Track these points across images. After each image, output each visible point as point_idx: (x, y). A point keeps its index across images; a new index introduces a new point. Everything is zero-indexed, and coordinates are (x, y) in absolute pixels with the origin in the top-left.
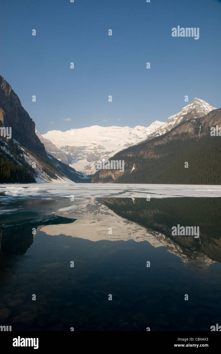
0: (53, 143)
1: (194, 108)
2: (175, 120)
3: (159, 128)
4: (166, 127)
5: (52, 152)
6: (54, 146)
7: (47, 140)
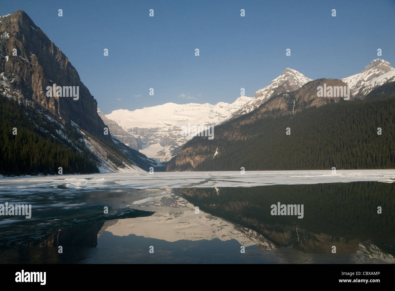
0: (120, 125)
1: (286, 79)
2: (264, 95)
3: (245, 105)
4: (254, 103)
5: (118, 136)
6: (120, 128)
7: (112, 121)
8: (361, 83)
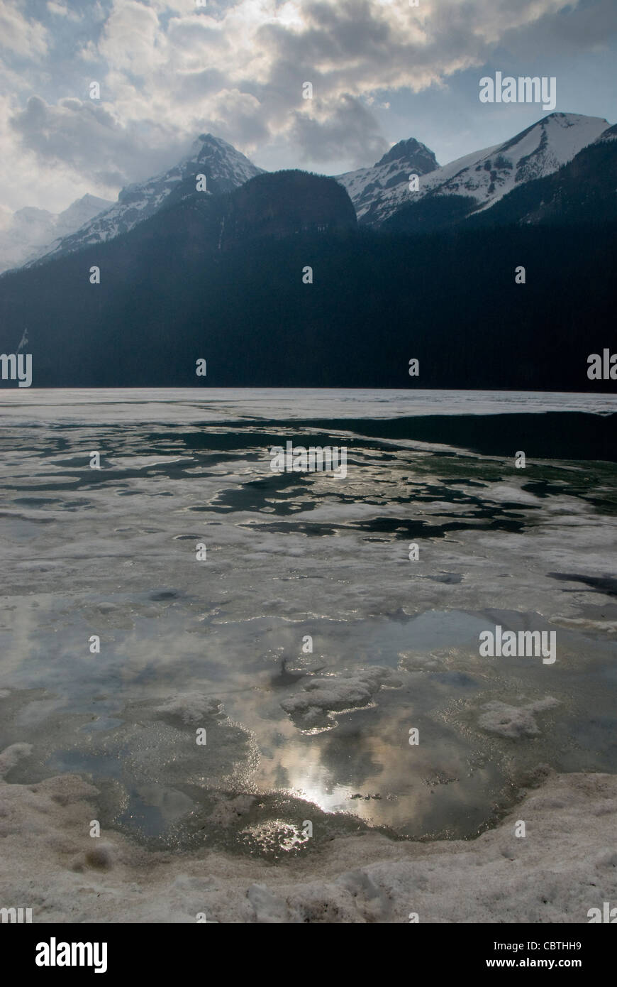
1: (203, 163)
2: (146, 197)
3: (95, 219)
4: (120, 216)
8: (373, 191)
